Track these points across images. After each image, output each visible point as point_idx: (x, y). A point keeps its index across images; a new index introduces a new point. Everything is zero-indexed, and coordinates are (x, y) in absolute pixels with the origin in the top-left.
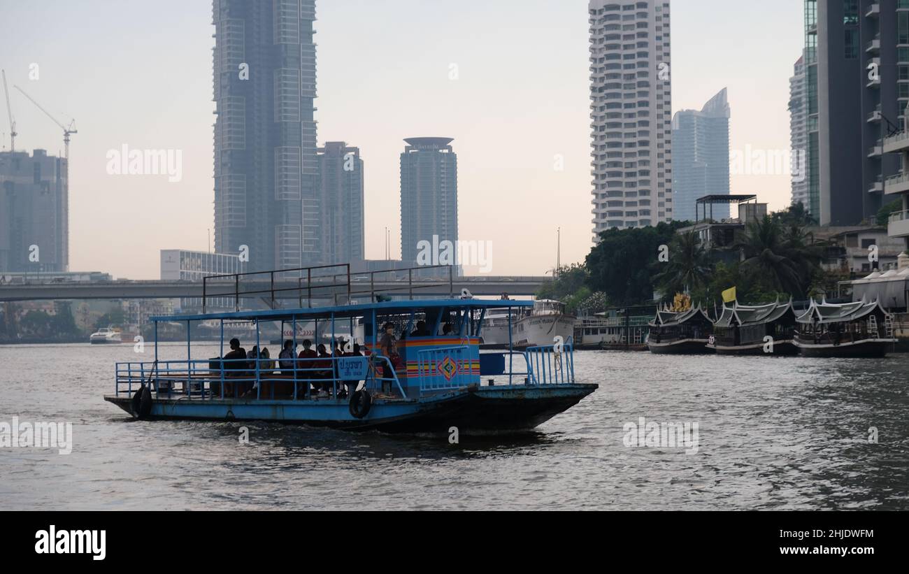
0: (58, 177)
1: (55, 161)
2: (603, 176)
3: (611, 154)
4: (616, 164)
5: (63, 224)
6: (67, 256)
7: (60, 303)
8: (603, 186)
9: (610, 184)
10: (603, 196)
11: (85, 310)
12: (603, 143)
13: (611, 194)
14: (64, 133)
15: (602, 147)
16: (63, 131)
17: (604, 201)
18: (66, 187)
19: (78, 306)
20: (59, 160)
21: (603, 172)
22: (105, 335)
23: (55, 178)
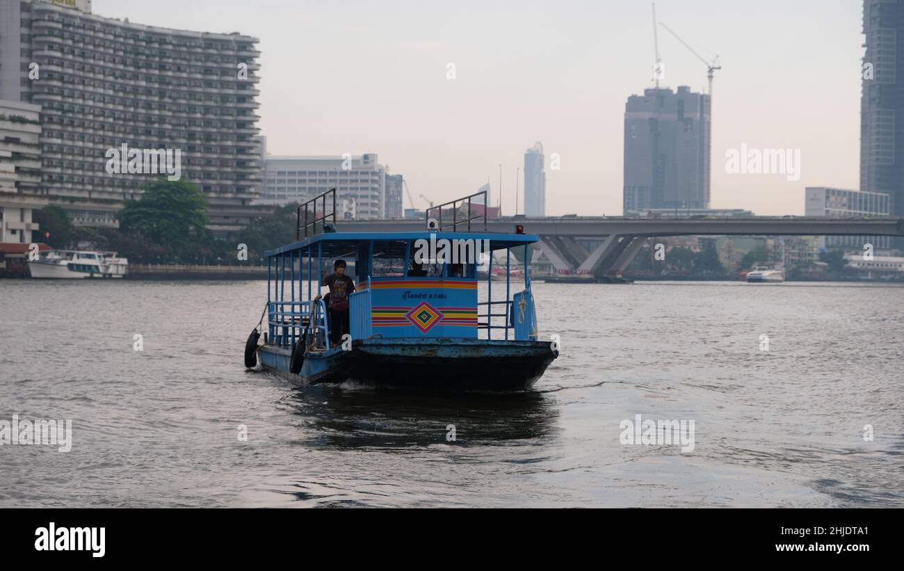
0: (702, 113)
1: (699, 98)
5: (706, 161)
6: (708, 193)
7: (703, 240)
11: (730, 247)
14: (708, 69)
16: (707, 66)
18: (709, 124)
19: (722, 243)
20: (702, 97)
22: (760, 274)
23: (698, 115)
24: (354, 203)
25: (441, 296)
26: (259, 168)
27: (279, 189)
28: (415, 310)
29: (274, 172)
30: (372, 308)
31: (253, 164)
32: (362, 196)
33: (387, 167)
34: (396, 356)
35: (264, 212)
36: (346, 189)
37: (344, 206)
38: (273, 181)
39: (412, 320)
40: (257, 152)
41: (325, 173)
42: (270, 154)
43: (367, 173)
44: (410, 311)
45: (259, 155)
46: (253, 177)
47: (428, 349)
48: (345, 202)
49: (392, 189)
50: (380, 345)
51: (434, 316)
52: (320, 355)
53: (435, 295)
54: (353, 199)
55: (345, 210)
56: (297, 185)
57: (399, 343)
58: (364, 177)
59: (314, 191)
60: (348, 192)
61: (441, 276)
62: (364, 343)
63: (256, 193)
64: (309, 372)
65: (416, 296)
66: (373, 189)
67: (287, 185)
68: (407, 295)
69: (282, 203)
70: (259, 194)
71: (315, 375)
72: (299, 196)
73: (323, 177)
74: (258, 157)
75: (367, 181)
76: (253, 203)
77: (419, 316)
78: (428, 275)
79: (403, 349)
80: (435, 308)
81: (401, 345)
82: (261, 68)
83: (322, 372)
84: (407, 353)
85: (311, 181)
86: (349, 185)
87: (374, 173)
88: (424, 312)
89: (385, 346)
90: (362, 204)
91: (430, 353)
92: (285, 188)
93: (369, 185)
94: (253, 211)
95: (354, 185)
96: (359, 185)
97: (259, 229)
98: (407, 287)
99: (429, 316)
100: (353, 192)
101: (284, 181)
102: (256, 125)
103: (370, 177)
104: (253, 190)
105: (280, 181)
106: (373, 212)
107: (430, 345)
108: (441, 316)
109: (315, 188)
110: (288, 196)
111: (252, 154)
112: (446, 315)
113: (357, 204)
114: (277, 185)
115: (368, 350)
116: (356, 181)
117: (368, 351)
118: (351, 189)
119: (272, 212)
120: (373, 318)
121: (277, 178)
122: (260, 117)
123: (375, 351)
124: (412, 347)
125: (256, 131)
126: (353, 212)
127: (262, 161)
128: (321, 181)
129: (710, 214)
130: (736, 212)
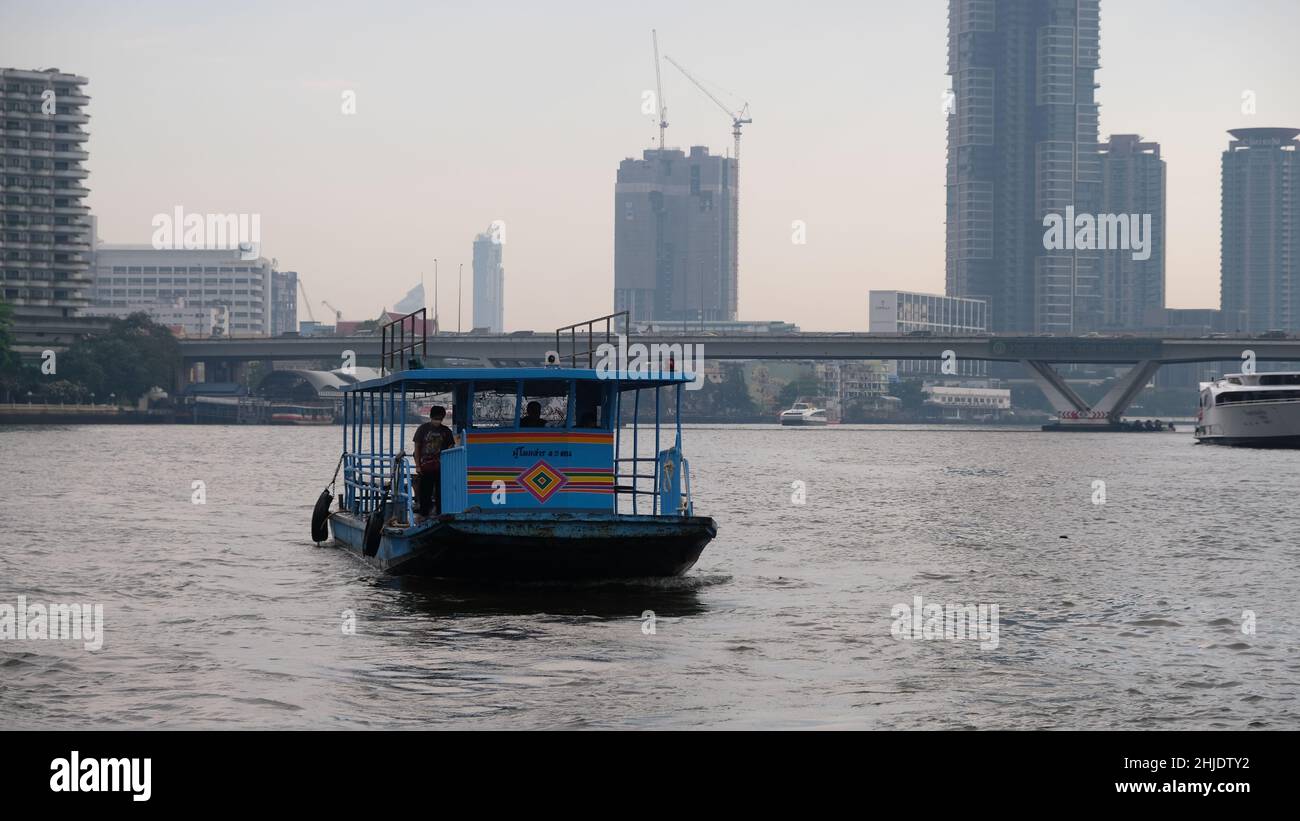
7: (726, 365)
19: (752, 370)
24: (227, 312)
25: (564, 454)
26: (88, 263)
27: (116, 292)
28: (530, 471)
29: (109, 268)
30: (468, 469)
31: (79, 258)
32: (238, 303)
33: (274, 260)
34: (500, 536)
35: (95, 326)
36: (215, 292)
37: (213, 316)
38: (107, 281)
39: (525, 484)
40: (86, 241)
41: (184, 269)
42: (102, 241)
43: (245, 270)
44: (523, 473)
45: (88, 244)
46: (79, 276)
47: (542, 526)
48: (214, 312)
49: (281, 292)
50: (477, 522)
51: (555, 480)
52: (401, 533)
53: (557, 452)
54: (225, 307)
55: (214, 323)
56: (143, 287)
57: (503, 518)
58: (241, 276)
59: (167, 296)
60: (217, 297)
61: (564, 426)
62: (457, 518)
63: (83, 300)
64: (387, 554)
65: (531, 453)
66: (254, 293)
67: (127, 287)
68: (520, 452)
69: (122, 313)
70: (89, 301)
71: (395, 559)
72: (146, 302)
73: (181, 276)
74: (86, 248)
75: (245, 281)
76: (79, 314)
77: (535, 480)
78: (547, 425)
79: (508, 527)
80: (556, 469)
81: (506, 521)
82: (90, 120)
83: (405, 556)
84: (514, 531)
85: (162, 281)
86: (218, 287)
87: (255, 270)
88: (542, 475)
89: (484, 522)
90: (238, 315)
91: (545, 532)
92: (124, 291)
93: (248, 287)
94: (78, 326)
95: (225, 287)
96: (234, 287)
97: (89, 352)
98: (517, 441)
99: (549, 480)
100: (225, 297)
101: (123, 281)
102: (84, 202)
103: (249, 276)
104: (79, 295)
105: (117, 281)
106: (254, 326)
107: (546, 522)
108: (564, 480)
109: (169, 291)
110: (130, 302)
111: (79, 244)
112: (572, 479)
113: (231, 315)
114: (112, 287)
115: (461, 527)
116: (229, 281)
117: (463, 529)
118: (223, 292)
119: (107, 327)
120: (469, 483)
121: (113, 276)
122: (89, 190)
123: (471, 529)
124: (520, 524)
125: (82, 211)
126: (225, 326)
127: (91, 252)
128: (177, 281)
129: (736, 329)
130: (773, 326)
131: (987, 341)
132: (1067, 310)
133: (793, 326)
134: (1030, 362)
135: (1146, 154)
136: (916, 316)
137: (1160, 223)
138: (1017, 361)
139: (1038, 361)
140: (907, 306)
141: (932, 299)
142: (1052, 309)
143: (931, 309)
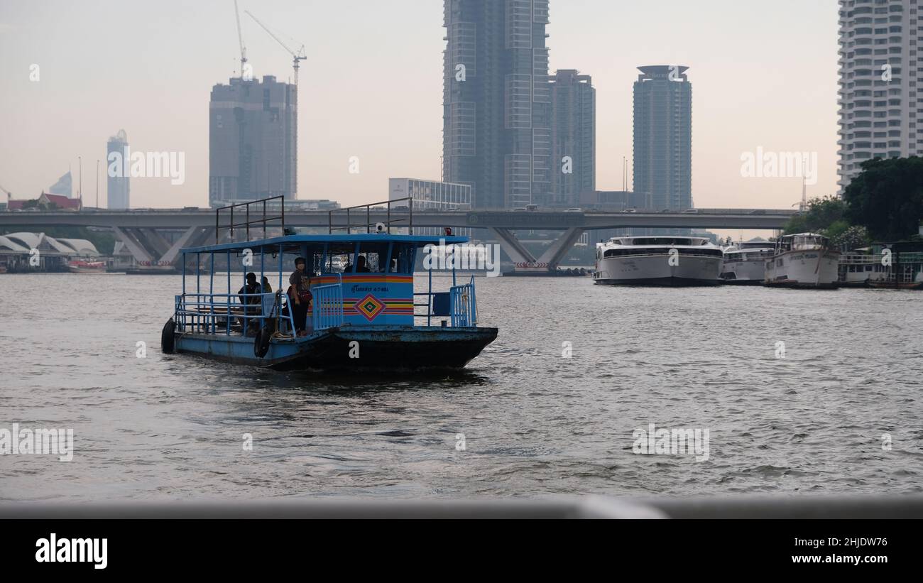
2: (851, 106)
3: (859, 83)
4: (864, 93)
8: (850, 116)
9: (858, 113)
10: (850, 126)
12: (851, 70)
13: (859, 124)
15: (850, 75)
17: (851, 131)
21: (851, 101)
129: (295, 205)
130: (322, 203)
131: (465, 214)
132: (528, 192)
133: (335, 203)
134: (495, 228)
135: (582, 83)
136: (422, 196)
137: (591, 131)
138: (486, 228)
139: (501, 228)
140: (415, 189)
141: (433, 184)
142: (517, 191)
143: (432, 191)
